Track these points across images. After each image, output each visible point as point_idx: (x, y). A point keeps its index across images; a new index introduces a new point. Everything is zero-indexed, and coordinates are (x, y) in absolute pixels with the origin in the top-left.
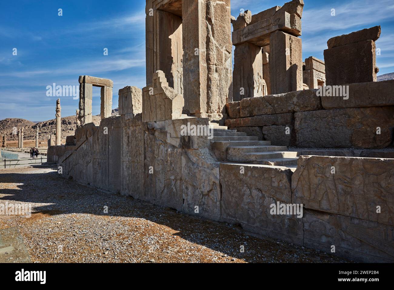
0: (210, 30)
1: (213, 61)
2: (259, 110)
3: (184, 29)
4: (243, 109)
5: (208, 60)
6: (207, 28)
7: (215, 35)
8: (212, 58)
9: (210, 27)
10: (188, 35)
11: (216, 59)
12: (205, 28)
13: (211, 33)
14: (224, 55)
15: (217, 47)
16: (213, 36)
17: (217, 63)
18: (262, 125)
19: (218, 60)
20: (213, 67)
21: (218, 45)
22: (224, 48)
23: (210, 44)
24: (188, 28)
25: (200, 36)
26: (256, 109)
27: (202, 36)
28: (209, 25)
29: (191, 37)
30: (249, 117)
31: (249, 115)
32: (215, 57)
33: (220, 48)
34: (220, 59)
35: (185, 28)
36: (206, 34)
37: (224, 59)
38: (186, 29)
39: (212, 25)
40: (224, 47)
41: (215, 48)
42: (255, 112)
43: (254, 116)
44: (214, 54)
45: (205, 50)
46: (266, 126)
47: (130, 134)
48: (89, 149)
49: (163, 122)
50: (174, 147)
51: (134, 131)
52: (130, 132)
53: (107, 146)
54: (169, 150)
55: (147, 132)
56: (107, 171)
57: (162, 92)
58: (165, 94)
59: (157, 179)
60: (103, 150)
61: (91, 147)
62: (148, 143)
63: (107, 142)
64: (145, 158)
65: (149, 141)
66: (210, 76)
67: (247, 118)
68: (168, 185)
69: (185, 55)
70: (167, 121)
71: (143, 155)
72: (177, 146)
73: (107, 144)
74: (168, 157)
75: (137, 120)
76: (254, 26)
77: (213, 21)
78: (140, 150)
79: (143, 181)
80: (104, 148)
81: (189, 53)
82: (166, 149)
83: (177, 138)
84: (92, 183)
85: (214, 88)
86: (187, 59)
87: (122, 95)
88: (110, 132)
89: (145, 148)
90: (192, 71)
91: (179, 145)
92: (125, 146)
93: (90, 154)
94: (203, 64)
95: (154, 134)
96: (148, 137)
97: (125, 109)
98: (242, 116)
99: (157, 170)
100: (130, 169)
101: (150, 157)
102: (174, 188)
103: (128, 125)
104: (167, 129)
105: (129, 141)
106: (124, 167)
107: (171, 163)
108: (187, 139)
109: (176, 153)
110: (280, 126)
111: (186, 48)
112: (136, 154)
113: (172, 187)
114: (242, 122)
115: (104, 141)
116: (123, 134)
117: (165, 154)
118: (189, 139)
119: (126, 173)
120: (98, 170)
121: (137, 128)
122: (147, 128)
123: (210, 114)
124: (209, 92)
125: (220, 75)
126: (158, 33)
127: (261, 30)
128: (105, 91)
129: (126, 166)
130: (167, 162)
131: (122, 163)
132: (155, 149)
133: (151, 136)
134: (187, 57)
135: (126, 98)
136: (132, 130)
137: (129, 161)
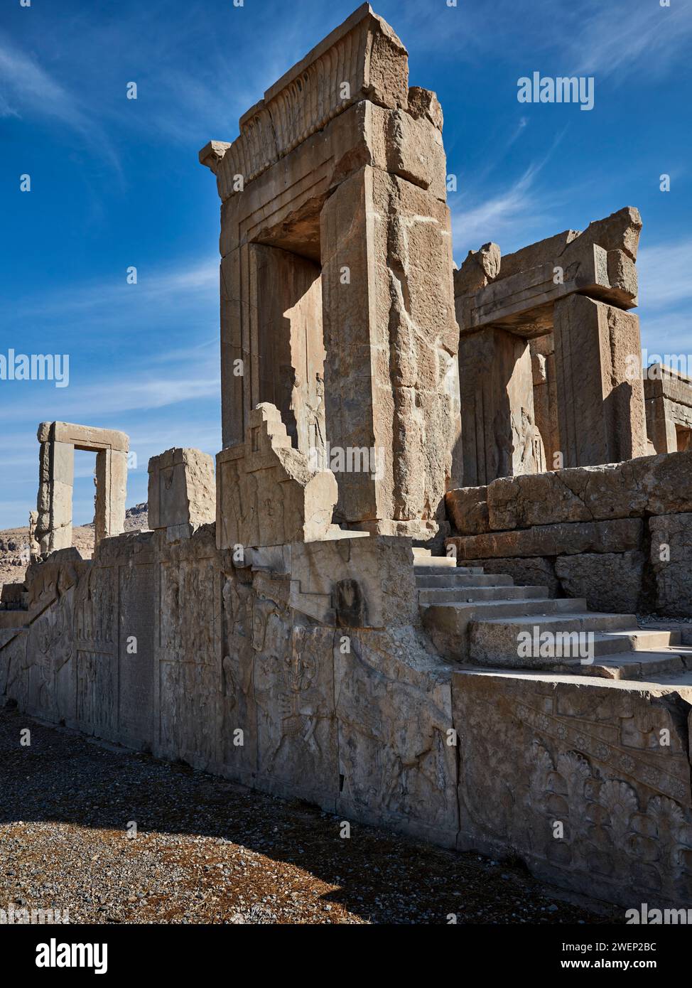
0: (399, 292)
1: (408, 375)
2: (544, 510)
3: (327, 292)
4: (497, 507)
5: (395, 373)
6: (391, 287)
7: (412, 306)
8: (406, 369)
9: (398, 284)
10: (338, 307)
11: (416, 370)
12: (386, 289)
13: (401, 300)
14: (437, 359)
15: (418, 339)
16: (408, 310)
17: (419, 382)
18: (552, 553)
19: (422, 373)
20: (410, 394)
21: (420, 334)
22: (438, 341)
23: (401, 329)
24: (340, 290)
25: (372, 308)
26: (536, 507)
27: (378, 307)
28: (395, 279)
29: (347, 311)
30: (515, 529)
31: (514, 525)
32: (415, 365)
33: (426, 340)
34: (427, 372)
35: (330, 289)
36: (389, 303)
37: (437, 372)
38: (333, 291)
39: (404, 279)
40: (437, 339)
41: (412, 341)
42: (533, 517)
43: (529, 527)
44: (409, 357)
45: (386, 346)
46: (564, 554)
47: (181, 583)
48: (66, 623)
49: (278, 550)
50: (310, 621)
51: (195, 573)
52: (181, 578)
53: (116, 615)
54: (297, 630)
55: (230, 578)
56: (116, 687)
57: (273, 464)
58: (283, 469)
59: (260, 715)
60: (104, 626)
61: (69, 619)
62: (235, 610)
63: (116, 605)
64: (225, 652)
65: (236, 603)
66: (400, 416)
67: (508, 533)
68: (294, 733)
69: (330, 362)
70: (289, 546)
71: (220, 645)
72: (321, 618)
73: (116, 610)
74: (294, 651)
75: (200, 545)
76: (508, 284)
77: (407, 267)
78: (211, 628)
79: (220, 719)
80: (105, 621)
81: (341, 355)
82: (286, 626)
83: (320, 594)
84: (70, 719)
85: (413, 451)
86: (337, 373)
87: (157, 472)
88: (125, 576)
89: (224, 624)
90: (351, 405)
91: (325, 617)
92: (166, 617)
93: (66, 639)
94: (381, 386)
95: (251, 583)
96: (233, 592)
97: (166, 513)
98: (494, 527)
99: (261, 687)
100: (182, 683)
101: (239, 651)
102: (312, 742)
103: (174, 556)
104: (289, 570)
105: (177, 603)
106: (165, 677)
107: (303, 667)
108: (349, 598)
109: (318, 639)
110: (606, 556)
111: (332, 342)
112: (198, 640)
113: (306, 739)
114: (495, 544)
115: (106, 602)
116: (163, 581)
117: (284, 641)
118: (357, 598)
119: (169, 696)
120: (89, 685)
121: (202, 566)
122: (229, 565)
123: (403, 523)
124: (401, 461)
125: (427, 415)
126: (254, 303)
127: (528, 294)
128: (108, 462)
129: (170, 675)
130: (290, 664)
131: (156, 666)
132: (255, 627)
133: (243, 590)
134: (336, 367)
135: (171, 480)
136: (187, 570)
137: (178, 661)
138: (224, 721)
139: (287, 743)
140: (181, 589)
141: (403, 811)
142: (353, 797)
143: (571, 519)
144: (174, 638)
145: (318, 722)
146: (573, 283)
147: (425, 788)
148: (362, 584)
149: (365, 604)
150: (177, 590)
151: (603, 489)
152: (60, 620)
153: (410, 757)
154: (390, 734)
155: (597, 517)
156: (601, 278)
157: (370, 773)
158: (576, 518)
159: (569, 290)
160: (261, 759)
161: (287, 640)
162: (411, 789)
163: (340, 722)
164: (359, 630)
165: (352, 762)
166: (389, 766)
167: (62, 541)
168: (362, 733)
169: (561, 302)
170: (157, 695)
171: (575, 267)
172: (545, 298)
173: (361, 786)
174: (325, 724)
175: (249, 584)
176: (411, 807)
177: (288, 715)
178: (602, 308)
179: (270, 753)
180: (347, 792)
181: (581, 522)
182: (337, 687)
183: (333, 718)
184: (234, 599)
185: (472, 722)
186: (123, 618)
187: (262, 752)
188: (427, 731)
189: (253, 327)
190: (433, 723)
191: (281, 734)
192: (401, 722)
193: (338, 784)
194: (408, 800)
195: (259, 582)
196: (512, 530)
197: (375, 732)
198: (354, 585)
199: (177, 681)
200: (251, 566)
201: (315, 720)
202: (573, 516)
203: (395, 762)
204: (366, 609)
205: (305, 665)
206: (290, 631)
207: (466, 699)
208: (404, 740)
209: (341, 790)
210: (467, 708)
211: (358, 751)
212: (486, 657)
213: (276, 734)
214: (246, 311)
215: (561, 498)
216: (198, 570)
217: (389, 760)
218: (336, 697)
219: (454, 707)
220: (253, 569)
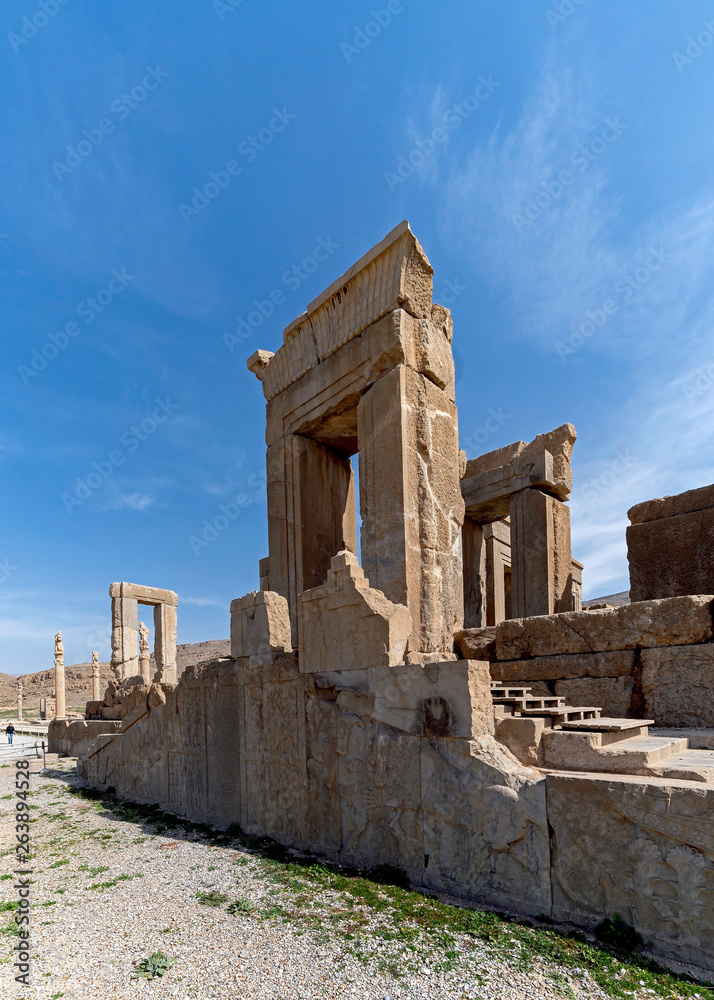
0: (426, 472)
1: (431, 539)
2: (547, 644)
5: (423, 535)
6: (419, 467)
8: (431, 534)
9: (425, 466)
11: (436, 535)
12: (415, 469)
13: (426, 478)
14: (450, 528)
15: (438, 510)
16: (432, 486)
17: (439, 545)
18: (553, 678)
19: (440, 538)
20: (432, 554)
21: (439, 507)
22: (451, 514)
23: (426, 502)
25: (405, 483)
26: (540, 642)
27: (410, 485)
28: (422, 461)
30: (520, 659)
31: (518, 656)
32: (436, 532)
33: (443, 512)
34: (444, 538)
36: (417, 480)
37: (450, 539)
39: (428, 461)
40: (451, 511)
41: (434, 513)
42: (536, 650)
43: (533, 658)
44: (432, 525)
45: (416, 515)
46: (564, 678)
47: (265, 700)
48: (156, 731)
49: (362, 674)
50: (395, 731)
51: (277, 693)
52: (265, 696)
53: (203, 725)
54: (381, 738)
55: (313, 696)
56: (204, 780)
57: (356, 601)
58: (367, 607)
59: (344, 805)
60: (192, 734)
61: (159, 727)
62: (317, 722)
63: (202, 718)
64: (309, 756)
65: (319, 717)
66: (426, 572)
67: (515, 663)
68: (380, 822)
69: (366, 528)
70: (374, 670)
71: (304, 748)
72: (407, 729)
73: (203, 721)
74: (379, 755)
75: (283, 669)
76: (475, 481)
77: (431, 451)
78: (295, 736)
79: (305, 807)
80: (193, 730)
81: (378, 522)
82: (370, 735)
83: (406, 709)
84: (164, 803)
85: (435, 601)
86: (373, 537)
87: (240, 612)
88: (210, 695)
89: (308, 732)
90: (386, 562)
91: (411, 728)
92: (252, 726)
93: (158, 743)
94: (412, 547)
95: (335, 700)
96: (316, 707)
97: (249, 644)
98: (501, 657)
99: (345, 783)
100: (267, 778)
101: (323, 754)
102: (396, 827)
103: (257, 679)
104: (373, 689)
105: (261, 716)
106: (250, 773)
107: (388, 768)
108: (437, 713)
109: (403, 746)
110: (602, 680)
111: (369, 512)
112: (282, 746)
113: (391, 825)
114: (502, 671)
115: (194, 715)
116: (246, 699)
117: (367, 747)
118: (446, 714)
119: (255, 788)
120: (180, 778)
121: (285, 687)
122: (313, 686)
123: (427, 655)
124: (426, 607)
125: (444, 572)
126: (297, 483)
127: (490, 488)
128: (163, 613)
129: (256, 772)
130: (375, 766)
131: (242, 764)
132: (339, 736)
133: (326, 706)
134: (372, 532)
135: (253, 617)
136: (270, 690)
137: (263, 761)
138: (309, 808)
139: (370, 827)
140: (265, 705)
141: (491, 886)
142: (438, 872)
143: (571, 651)
144: (259, 743)
145: (402, 812)
146: (528, 480)
147: (515, 869)
148: (451, 700)
149: (453, 718)
150: (261, 706)
151: (601, 628)
152: (151, 729)
153: (502, 844)
154: (480, 824)
155: (595, 650)
156: (549, 477)
157: (457, 855)
158: (575, 651)
159: (524, 485)
160: (344, 840)
161: (372, 746)
162: (500, 869)
163: (425, 813)
164: (445, 739)
165: (438, 845)
166: (478, 850)
167: (130, 670)
168: (448, 823)
169: (516, 495)
170: (243, 787)
171: (529, 468)
172: (504, 492)
173: (447, 865)
174: (410, 815)
175: (333, 700)
176: (500, 884)
177: (373, 806)
178: (549, 500)
179: (354, 835)
180: (432, 868)
181: (579, 653)
182: (425, 786)
183: (419, 809)
184: (316, 713)
185: (569, 817)
186: (209, 728)
187: (345, 833)
188: (522, 823)
189: (296, 502)
190: (527, 818)
191: (365, 821)
192: (493, 816)
193: (423, 862)
194: (496, 877)
195: (342, 699)
196: (516, 660)
197: (463, 822)
198: (443, 702)
199: (263, 777)
200: (334, 686)
201: (399, 811)
202: (573, 649)
203: (484, 847)
204: (454, 722)
205: (390, 767)
206: (374, 739)
207: (563, 799)
208: (495, 830)
209: (426, 866)
210: (564, 806)
211: (443, 836)
212: (563, 762)
213: (361, 821)
214: (290, 490)
215: (563, 635)
216: (282, 691)
217: (478, 845)
218: (423, 793)
219: (548, 803)
220: (337, 689)
